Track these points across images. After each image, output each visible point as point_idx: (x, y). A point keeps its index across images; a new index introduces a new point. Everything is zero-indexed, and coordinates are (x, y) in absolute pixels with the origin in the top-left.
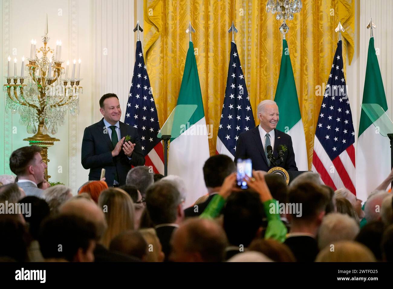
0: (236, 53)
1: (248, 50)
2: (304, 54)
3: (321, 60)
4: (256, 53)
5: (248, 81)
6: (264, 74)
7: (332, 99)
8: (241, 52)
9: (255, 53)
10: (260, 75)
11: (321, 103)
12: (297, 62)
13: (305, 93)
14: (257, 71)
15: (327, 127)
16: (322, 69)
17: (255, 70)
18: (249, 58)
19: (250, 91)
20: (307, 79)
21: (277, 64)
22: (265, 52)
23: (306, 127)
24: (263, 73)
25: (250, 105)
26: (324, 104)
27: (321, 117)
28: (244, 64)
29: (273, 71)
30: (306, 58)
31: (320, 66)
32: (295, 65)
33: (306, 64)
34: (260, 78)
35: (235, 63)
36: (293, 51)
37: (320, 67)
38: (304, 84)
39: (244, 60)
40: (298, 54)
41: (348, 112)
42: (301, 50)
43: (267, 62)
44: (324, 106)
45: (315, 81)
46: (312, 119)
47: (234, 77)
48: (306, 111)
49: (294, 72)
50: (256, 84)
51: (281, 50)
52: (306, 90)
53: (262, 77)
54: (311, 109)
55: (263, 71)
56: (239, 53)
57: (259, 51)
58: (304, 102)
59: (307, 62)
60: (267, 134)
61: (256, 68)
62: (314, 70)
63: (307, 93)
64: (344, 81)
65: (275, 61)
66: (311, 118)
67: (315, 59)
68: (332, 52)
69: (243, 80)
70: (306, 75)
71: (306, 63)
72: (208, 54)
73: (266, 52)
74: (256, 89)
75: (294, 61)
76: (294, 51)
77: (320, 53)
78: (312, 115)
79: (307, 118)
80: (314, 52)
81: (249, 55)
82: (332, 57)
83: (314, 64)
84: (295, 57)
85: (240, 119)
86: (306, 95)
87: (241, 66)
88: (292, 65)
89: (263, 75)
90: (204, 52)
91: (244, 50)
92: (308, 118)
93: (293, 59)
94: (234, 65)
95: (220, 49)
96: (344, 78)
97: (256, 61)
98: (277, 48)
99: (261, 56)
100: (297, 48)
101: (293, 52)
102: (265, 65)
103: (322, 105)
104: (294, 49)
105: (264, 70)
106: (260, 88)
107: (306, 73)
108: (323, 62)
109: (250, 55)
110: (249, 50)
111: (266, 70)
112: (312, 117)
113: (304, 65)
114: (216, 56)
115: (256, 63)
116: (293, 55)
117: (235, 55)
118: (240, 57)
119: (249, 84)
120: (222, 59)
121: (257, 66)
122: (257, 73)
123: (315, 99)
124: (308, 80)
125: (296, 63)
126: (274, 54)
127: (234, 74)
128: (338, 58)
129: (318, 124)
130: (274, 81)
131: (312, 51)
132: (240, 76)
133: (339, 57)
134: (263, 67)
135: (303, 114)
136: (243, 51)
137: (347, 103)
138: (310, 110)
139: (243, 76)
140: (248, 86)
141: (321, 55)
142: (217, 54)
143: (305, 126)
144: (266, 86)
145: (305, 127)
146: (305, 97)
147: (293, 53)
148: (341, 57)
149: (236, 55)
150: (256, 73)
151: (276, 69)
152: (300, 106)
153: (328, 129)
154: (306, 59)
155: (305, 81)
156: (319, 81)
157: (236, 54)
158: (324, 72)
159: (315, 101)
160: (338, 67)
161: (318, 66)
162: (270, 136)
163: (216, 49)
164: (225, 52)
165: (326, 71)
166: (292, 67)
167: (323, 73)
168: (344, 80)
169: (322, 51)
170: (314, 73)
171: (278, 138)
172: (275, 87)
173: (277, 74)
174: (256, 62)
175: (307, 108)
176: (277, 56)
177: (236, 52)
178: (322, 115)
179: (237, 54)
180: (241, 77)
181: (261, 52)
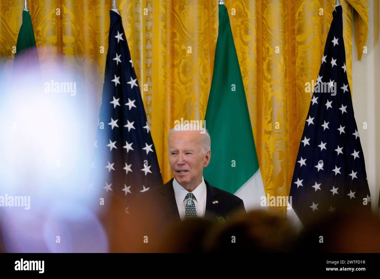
0: (120, 33)
1: (147, 30)
2: (263, 37)
3: (300, 49)
4: (164, 36)
5: (147, 95)
6: (180, 80)
7: (323, 127)
8: (131, 34)
9: (160, 36)
10: (173, 82)
11: (301, 136)
12: (249, 53)
13: (266, 119)
14: (166, 73)
15: (313, 187)
16: (301, 69)
17: (161, 72)
18: (149, 46)
19: (150, 115)
20: (270, 90)
21: (207, 59)
22: (182, 33)
23: (270, 189)
24: (179, 76)
25: (150, 142)
26: (305, 138)
27: (301, 165)
28: (138, 58)
29: (200, 73)
30: (267, 45)
31: (297, 61)
32: (244, 59)
33: (268, 58)
34: (173, 88)
35: (118, 55)
36: (240, 30)
37: (297, 65)
38: (264, 99)
39: (138, 51)
40: (251, 38)
41: (356, 154)
42: (258, 29)
43: (185, 55)
44: (306, 142)
45: (288, 93)
46: (282, 171)
47: (118, 84)
48: (269, 155)
49: (242, 75)
50: (165, 100)
51: (214, 29)
52: (269, 113)
53: (176, 85)
54: (279, 151)
55: (178, 73)
56: (127, 36)
57: (169, 31)
58: (265, 138)
59: (271, 53)
60: (188, 194)
61: (163, 67)
62: (286, 70)
63: (271, 119)
64: (347, 90)
65: (203, 52)
66: (279, 169)
67: (286, 48)
68: (322, 32)
69: (137, 89)
70: (269, 81)
71: (268, 56)
72: (62, 38)
73: (184, 33)
74: (164, 111)
75: (242, 52)
76: (242, 32)
77: (298, 34)
78: (281, 163)
79: (271, 170)
80: (284, 32)
81: (147, 40)
82: (322, 43)
83: (285, 59)
84: (245, 43)
85: (130, 170)
86: (269, 122)
87: (131, 61)
88: (240, 60)
89: (177, 81)
90: (54, 33)
91: (139, 29)
92: (273, 171)
93: (242, 48)
94: (117, 59)
95: (87, 29)
96: (347, 83)
97: (164, 52)
98: (207, 25)
99: (173, 42)
100: (249, 24)
101: (240, 33)
102: (183, 61)
103: (303, 141)
104: (242, 27)
105: (180, 71)
106: (173, 109)
107: (269, 77)
108: (304, 52)
109: (150, 40)
110: (149, 29)
111: (185, 72)
112: (282, 167)
113: (264, 59)
114: (79, 42)
115: (164, 57)
116: (241, 39)
117: (119, 37)
118: (130, 44)
119: (150, 101)
120: (92, 50)
121: (165, 63)
122: (165, 77)
123: (287, 131)
124: (272, 91)
125: (247, 55)
126: (202, 39)
127: (117, 77)
128: (335, 41)
129: (294, 179)
130: (202, 93)
131: (281, 30)
132: (130, 80)
133: (337, 40)
134: (178, 66)
135: (264, 160)
136: (136, 31)
137: (355, 136)
138: (278, 153)
139: (137, 82)
140: (147, 105)
141: (298, 38)
142: (81, 38)
143: (269, 187)
144: (185, 104)
145: (268, 189)
146: (266, 126)
147: (241, 36)
148: (341, 41)
149: (121, 39)
150: (163, 78)
151: (205, 70)
152: (255, 144)
153: (316, 190)
154: (268, 48)
155: (267, 94)
156: (296, 93)
157: (121, 35)
158: (305, 74)
159: (288, 135)
160: (335, 60)
161: (294, 63)
162: (195, 199)
163: (78, 28)
164: (98, 33)
165: (310, 71)
166: (240, 64)
167: (304, 76)
168: (348, 88)
169: (300, 31)
170: (286, 76)
171: (214, 203)
172: (203, 106)
173: (207, 79)
174: (164, 54)
175: (271, 149)
176: (208, 44)
177: (122, 31)
178: (302, 162)
179: (124, 36)
180: (132, 83)
181: (173, 35)
